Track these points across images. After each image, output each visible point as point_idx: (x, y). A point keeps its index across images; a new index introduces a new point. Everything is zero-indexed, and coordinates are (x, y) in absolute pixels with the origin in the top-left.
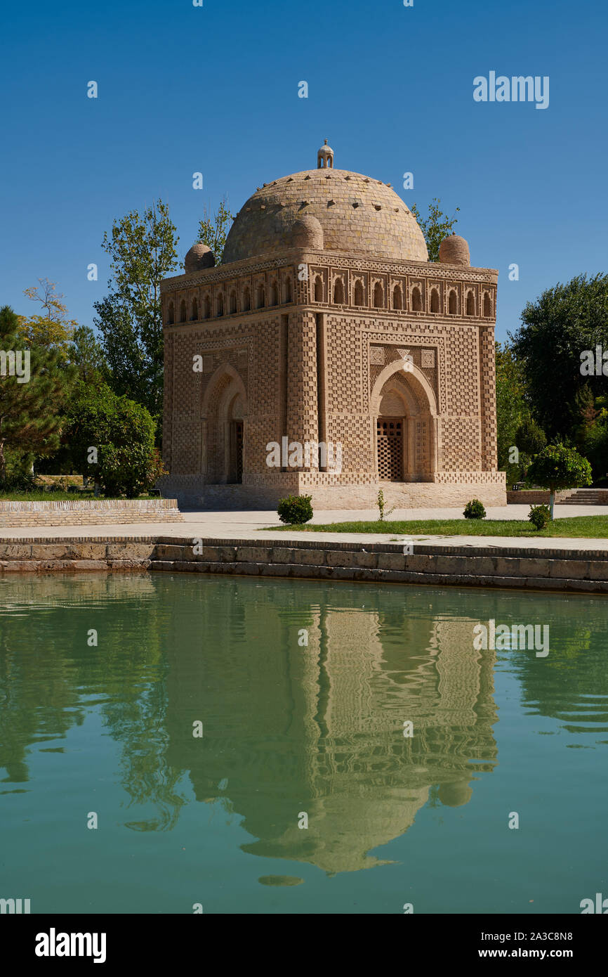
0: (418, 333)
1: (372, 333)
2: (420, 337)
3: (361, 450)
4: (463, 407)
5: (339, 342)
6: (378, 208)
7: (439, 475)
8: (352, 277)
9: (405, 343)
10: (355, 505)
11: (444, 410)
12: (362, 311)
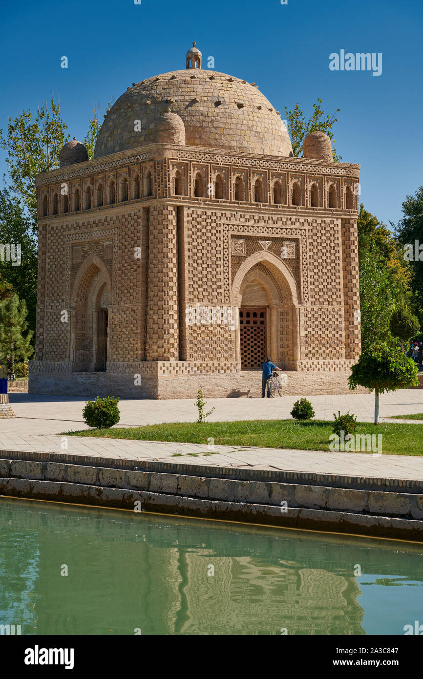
0: (279, 225)
1: (233, 225)
2: (282, 229)
3: (222, 339)
4: (326, 297)
5: (199, 234)
6: (240, 106)
7: (301, 363)
8: (213, 171)
9: (266, 235)
10: (216, 394)
11: (306, 300)
12: (222, 204)
